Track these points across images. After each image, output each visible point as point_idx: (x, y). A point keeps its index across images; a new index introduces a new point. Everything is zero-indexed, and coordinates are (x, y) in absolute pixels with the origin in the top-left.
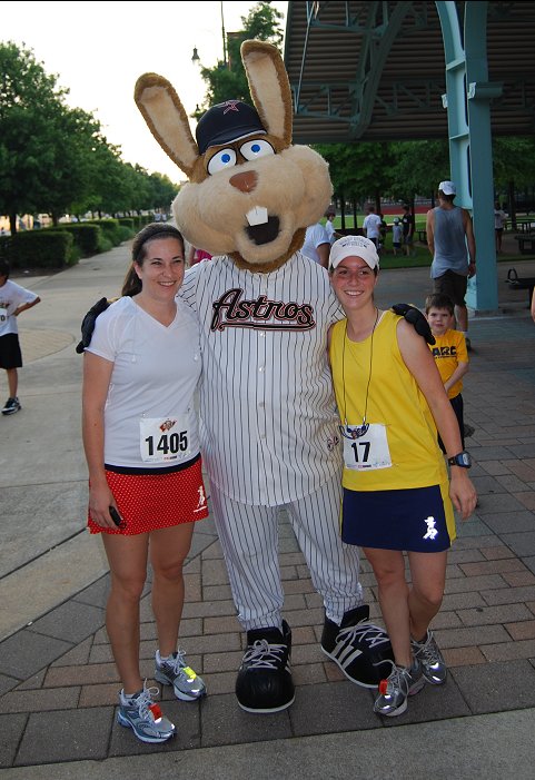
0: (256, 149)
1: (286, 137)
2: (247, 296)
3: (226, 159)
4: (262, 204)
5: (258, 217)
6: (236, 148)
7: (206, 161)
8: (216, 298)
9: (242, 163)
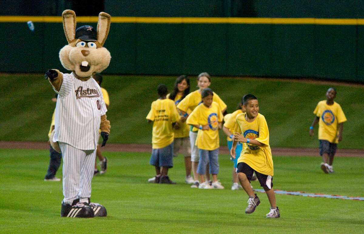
0: (92, 45)
1: (102, 44)
2: (85, 88)
3: (83, 44)
4: (87, 61)
5: (85, 64)
6: (87, 42)
7: (76, 42)
8: (77, 89)
9: (86, 47)
